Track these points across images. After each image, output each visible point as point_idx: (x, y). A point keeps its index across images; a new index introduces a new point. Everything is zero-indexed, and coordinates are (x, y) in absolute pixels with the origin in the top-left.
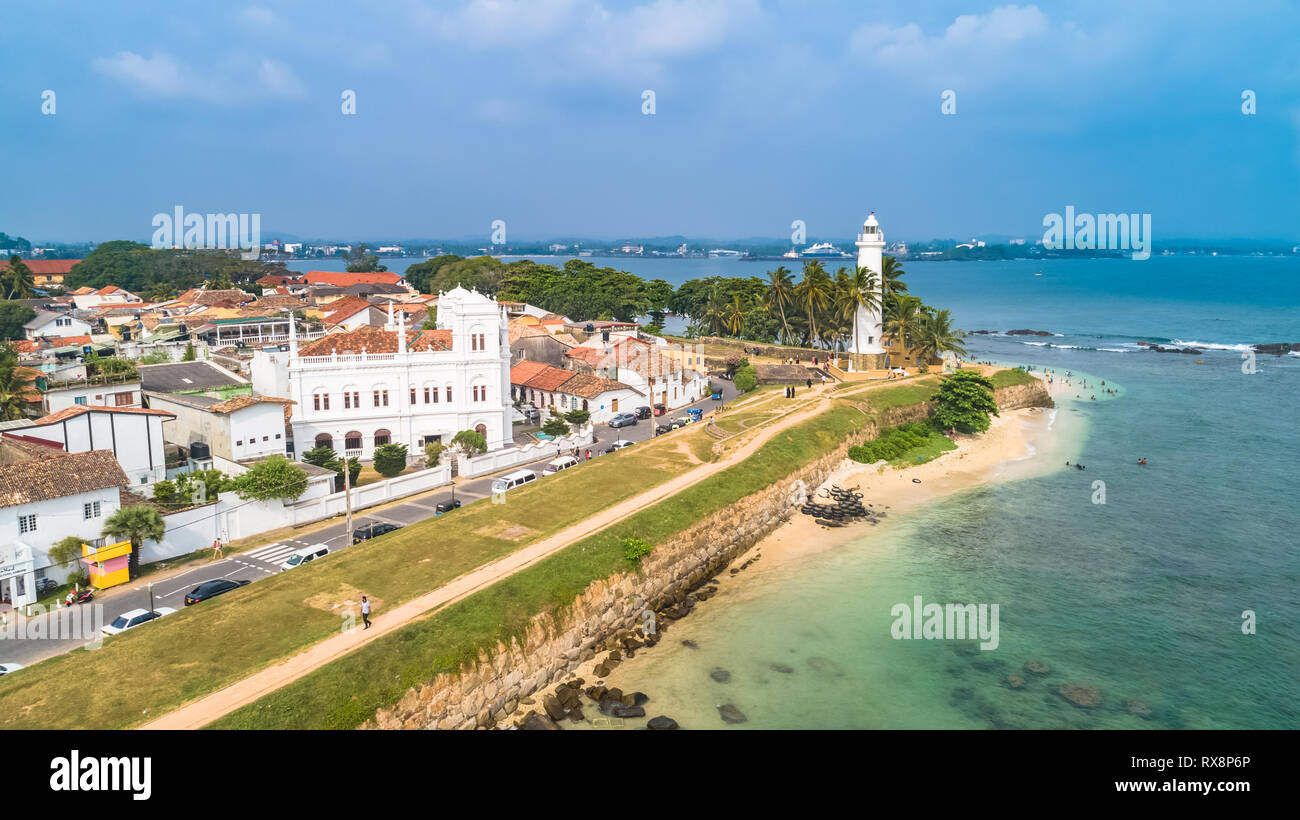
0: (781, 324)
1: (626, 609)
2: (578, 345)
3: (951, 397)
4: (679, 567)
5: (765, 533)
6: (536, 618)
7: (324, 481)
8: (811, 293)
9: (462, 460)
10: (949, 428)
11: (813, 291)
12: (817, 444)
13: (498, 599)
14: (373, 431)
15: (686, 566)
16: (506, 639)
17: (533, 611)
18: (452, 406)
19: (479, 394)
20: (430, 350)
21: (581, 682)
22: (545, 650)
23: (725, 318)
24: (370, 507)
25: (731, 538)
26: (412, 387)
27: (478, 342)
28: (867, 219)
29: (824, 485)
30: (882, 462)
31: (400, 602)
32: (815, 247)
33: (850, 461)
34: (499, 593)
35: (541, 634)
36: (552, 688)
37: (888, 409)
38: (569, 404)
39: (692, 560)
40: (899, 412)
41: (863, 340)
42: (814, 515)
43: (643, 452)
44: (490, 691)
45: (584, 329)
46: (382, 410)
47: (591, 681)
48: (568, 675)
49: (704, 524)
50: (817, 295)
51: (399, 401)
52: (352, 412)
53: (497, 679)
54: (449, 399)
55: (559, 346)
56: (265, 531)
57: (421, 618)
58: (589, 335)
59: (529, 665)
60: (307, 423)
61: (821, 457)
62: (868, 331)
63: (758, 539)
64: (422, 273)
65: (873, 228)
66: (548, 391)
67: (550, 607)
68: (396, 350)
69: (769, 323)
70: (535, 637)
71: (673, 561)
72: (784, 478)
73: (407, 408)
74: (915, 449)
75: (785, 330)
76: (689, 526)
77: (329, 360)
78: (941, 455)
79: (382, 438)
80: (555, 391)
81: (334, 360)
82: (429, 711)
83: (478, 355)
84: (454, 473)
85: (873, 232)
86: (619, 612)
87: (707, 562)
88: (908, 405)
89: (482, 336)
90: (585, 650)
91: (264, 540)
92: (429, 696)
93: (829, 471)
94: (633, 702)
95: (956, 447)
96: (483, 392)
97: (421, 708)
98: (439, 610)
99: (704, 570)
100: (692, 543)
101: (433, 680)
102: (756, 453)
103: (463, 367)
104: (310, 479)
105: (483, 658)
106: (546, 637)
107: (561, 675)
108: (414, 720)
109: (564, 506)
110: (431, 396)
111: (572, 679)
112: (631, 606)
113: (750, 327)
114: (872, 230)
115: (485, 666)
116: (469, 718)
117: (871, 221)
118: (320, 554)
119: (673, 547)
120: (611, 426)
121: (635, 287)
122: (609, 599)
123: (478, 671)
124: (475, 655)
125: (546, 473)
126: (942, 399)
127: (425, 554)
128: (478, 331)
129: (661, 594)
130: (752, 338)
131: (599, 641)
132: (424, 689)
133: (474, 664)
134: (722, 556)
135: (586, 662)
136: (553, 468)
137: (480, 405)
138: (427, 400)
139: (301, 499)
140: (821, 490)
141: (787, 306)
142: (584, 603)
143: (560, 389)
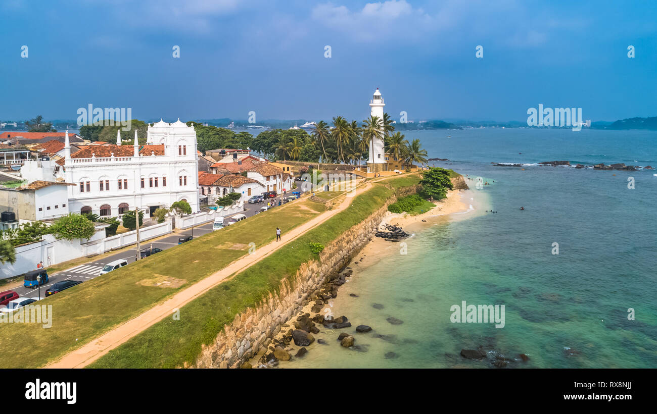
0: (322, 153)
1: (317, 279)
2: (216, 162)
3: (431, 180)
4: (333, 260)
5: (364, 245)
6: (282, 280)
7: (102, 229)
8: (340, 134)
9: (178, 219)
10: (430, 196)
11: (342, 133)
12: (375, 202)
13: (262, 270)
14: (118, 205)
15: (336, 260)
16: (272, 291)
17: (280, 278)
18: (166, 189)
19: (183, 181)
20: (153, 155)
21: (308, 315)
22: (288, 298)
23: (290, 150)
24: (129, 246)
25: (351, 247)
26: (142, 177)
27: (182, 150)
28: (375, 92)
29: (381, 224)
30: (404, 213)
31: (208, 274)
32: (307, 124)
33: (390, 212)
34: (261, 268)
35: (285, 290)
36: (295, 319)
37: (399, 188)
38: (222, 193)
39: (338, 256)
40: (404, 190)
41: (376, 156)
42: (383, 237)
43: (284, 210)
44: (268, 319)
45: (220, 153)
46: (123, 192)
47: (313, 315)
48: (300, 313)
49: (340, 238)
50: (344, 135)
51: (134, 186)
52: (105, 193)
53: (271, 313)
54: (165, 184)
55: (206, 162)
56: (69, 260)
57: (227, 280)
58: (223, 156)
59: (283, 306)
60: (75, 200)
61: (378, 209)
62: (377, 152)
63: (361, 248)
64: (92, 130)
65: (379, 96)
66: (207, 185)
67: (287, 275)
68: (133, 155)
69: (315, 152)
70: (283, 292)
71: (331, 256)
72: (367, 218)
73: (139, 191)
74: (418, 206)
75: (324, 156)
76: (334, 238)
77: (91, 161)
78: (430, 209)
79: (123, 209)
80: (212, 185)
81: (94, 161)
82: (246, 328)
83: (182, 158)
84: (174, 227)
85: (379, 99)
86: (314, 281)
87: (343, 258)
88: (408, 187)
89: (185, 146)
90: (303, 300)
91: (72, 264)
92: (244, 320)
93: (382, 217)
94: (342, 320)
95: (436, 206)
96: (185, 180)
97: (242, 326)
98: (234, 276)
99: (343, 262)
100: (337, 248)
101: (245, 311)
102: (350, 205)
103: (173, 165)
104: (96, 228)
105: (264, 300)
106: (287, 293)
107: (296, 313)
108: (240, 332)
109: (258, 234)
110: (153, 183)
111: (303, 314)
112: (318, 278)
113: (305, 155)
114: (378, 97)
115: (265, 305)
116: (262, 333)
117: (377, 93)
118: (123, 264)
119: (330, 249)
120: (250, 203)
121: (231, 135)
122: (310, 273)
123: (262, 308)
124: (261, 299)
125: (231, 223)
126: (424, 182)
127: (195, 259)
128: (182, 144)
129: (329, 273)
130: (306, 160)
131: (308, 296)
132: (242, 315)
133: (261, 303)
134: (349, 256)
135: (306, 306)
136: (234, 220)
137: (183, 188)
138: (151, 185)
139: (92, 239)
140: (380, 226)
141: (325, 142)
142: (300, 275)
143: (215, 184)
